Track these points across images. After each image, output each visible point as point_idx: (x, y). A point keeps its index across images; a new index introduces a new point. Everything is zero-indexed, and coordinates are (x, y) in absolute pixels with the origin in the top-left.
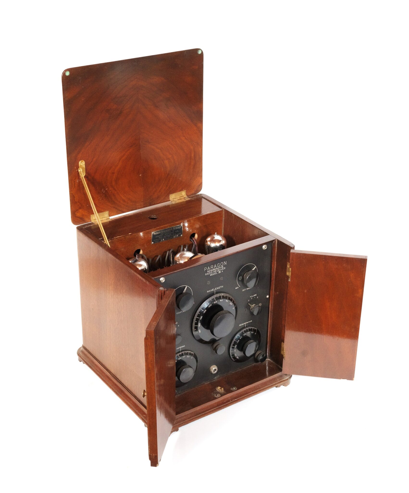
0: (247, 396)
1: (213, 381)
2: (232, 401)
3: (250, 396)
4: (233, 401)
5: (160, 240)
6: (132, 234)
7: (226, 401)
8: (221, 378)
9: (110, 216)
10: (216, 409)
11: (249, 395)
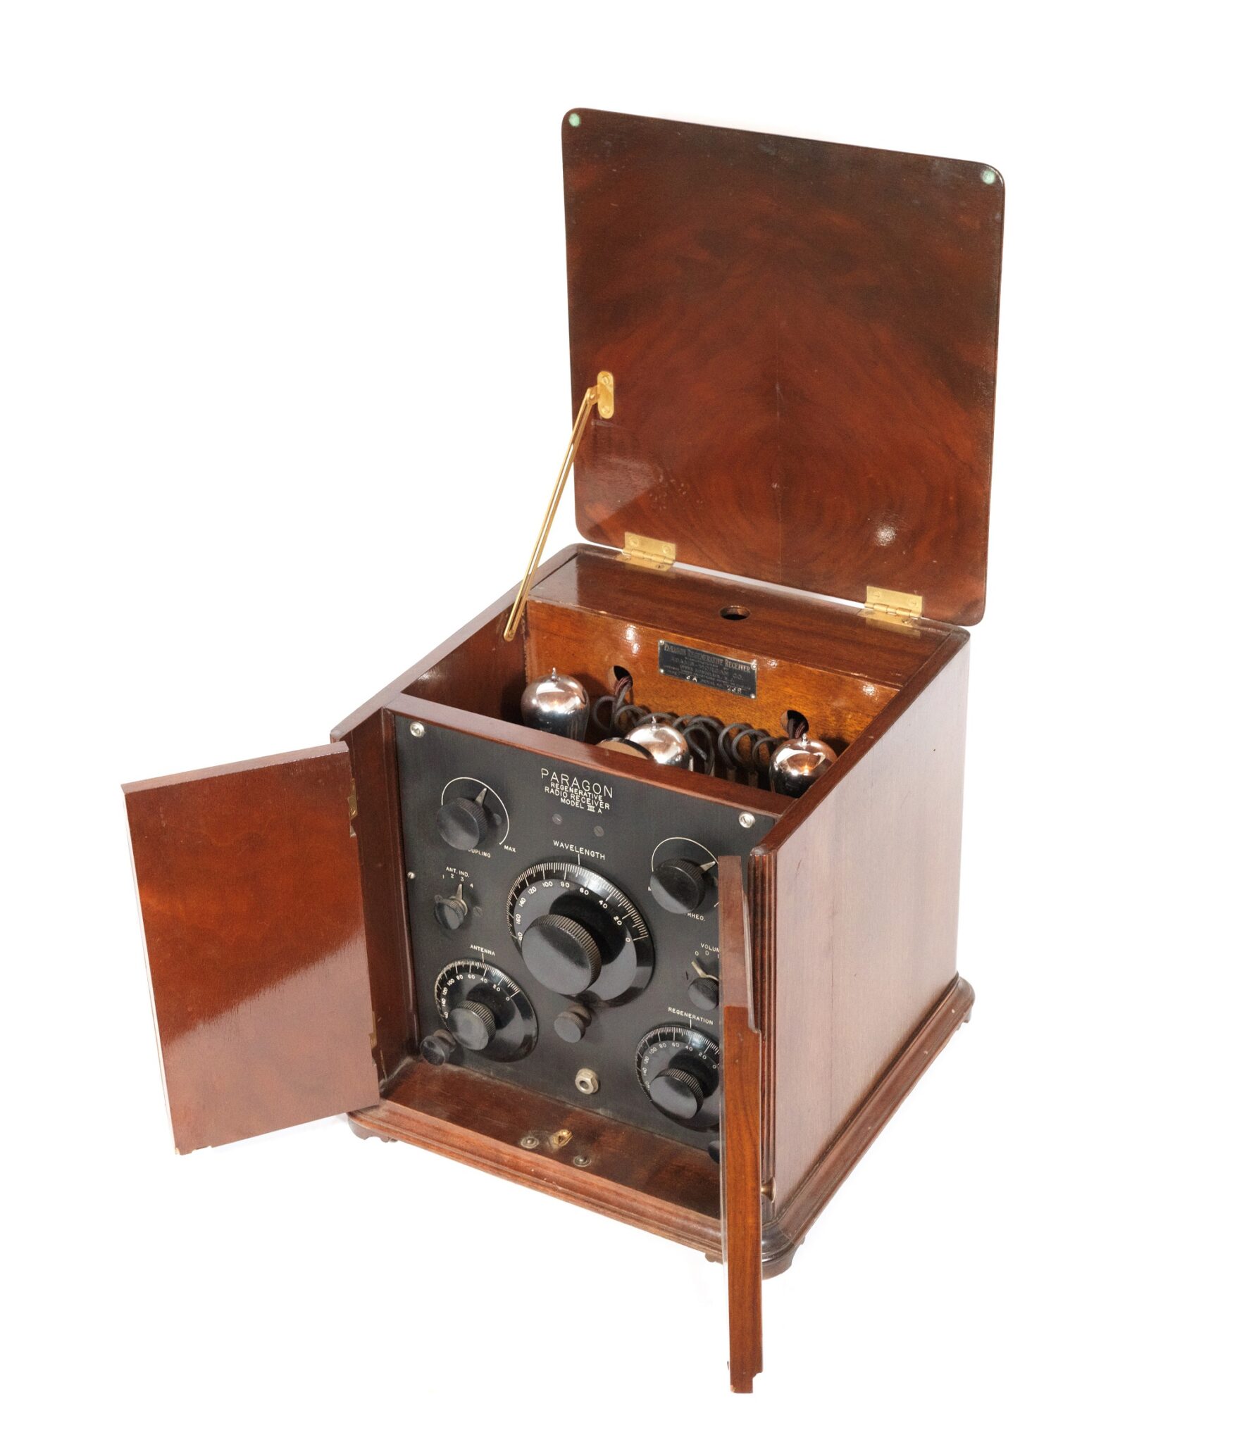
0: (593, 1204)
1: (590, 1114)
2: (547, 1183)
3: (601, 1210)
4: (551, 1184)
5: (684, 676)
6: (607, 615)
7: (534, 1172)
8: (613, 1123)
9: (677, 560)
10: (491, 1167)
11: (602, 1207)
